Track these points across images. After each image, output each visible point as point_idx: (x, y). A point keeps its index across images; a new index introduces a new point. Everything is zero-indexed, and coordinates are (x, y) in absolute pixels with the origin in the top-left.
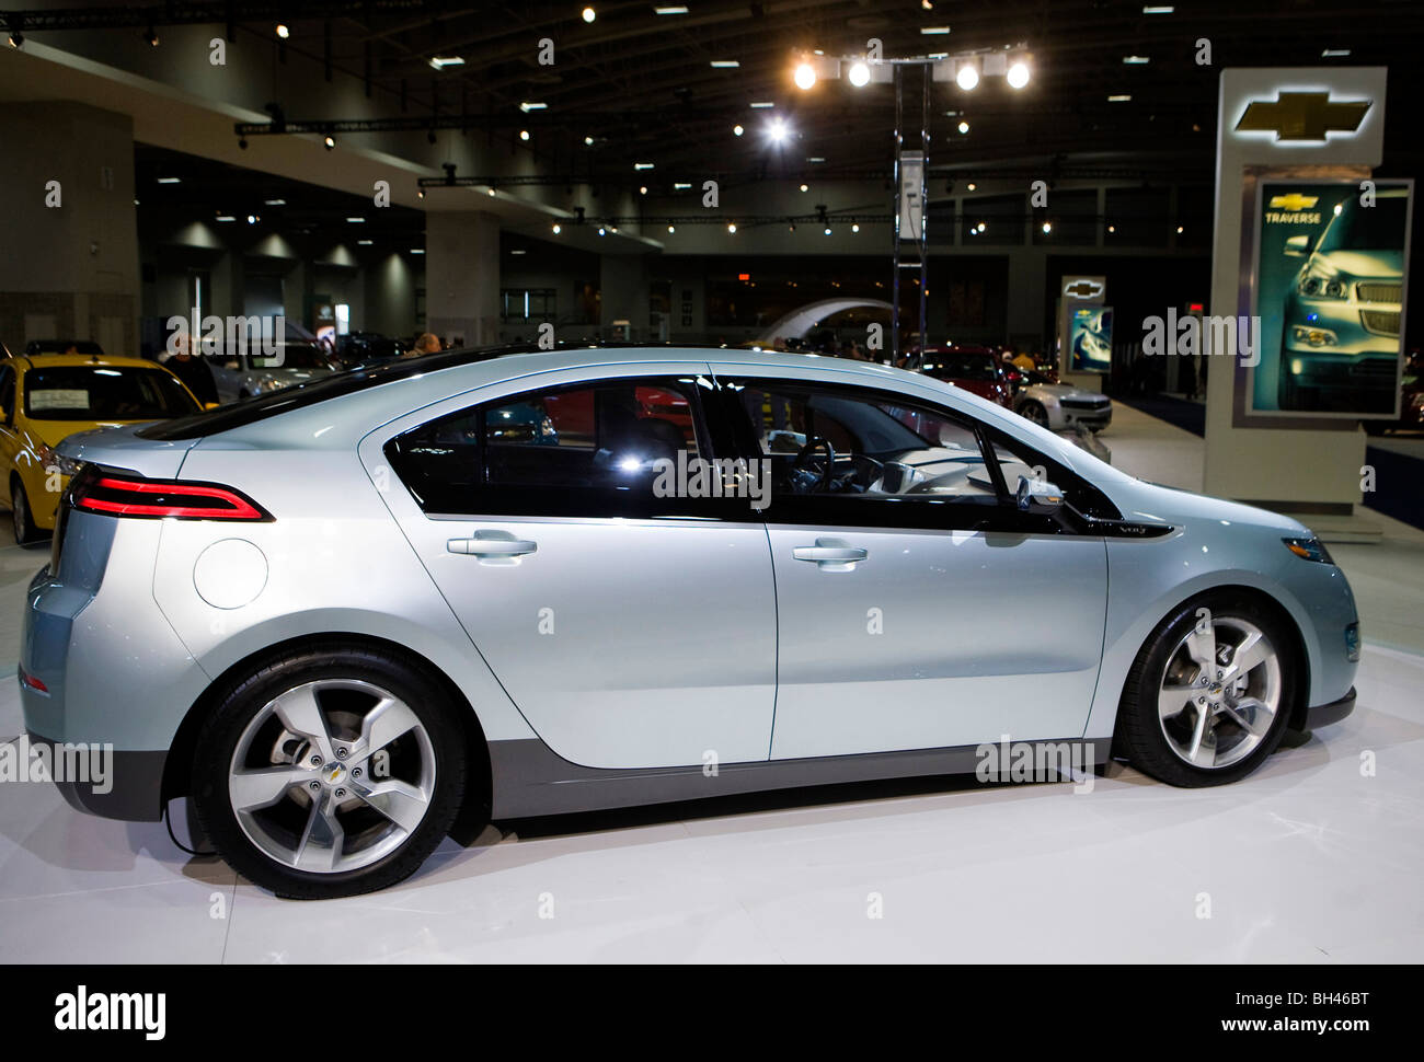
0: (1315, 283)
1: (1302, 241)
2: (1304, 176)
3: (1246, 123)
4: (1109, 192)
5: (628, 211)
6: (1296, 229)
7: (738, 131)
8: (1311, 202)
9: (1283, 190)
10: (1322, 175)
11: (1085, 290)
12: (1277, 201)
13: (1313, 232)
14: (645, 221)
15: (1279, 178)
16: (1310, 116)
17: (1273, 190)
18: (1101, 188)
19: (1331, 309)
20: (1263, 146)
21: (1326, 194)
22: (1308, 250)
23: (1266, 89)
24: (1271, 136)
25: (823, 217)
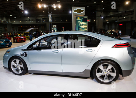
0: (81, 25)
1: (79, 21)
2: (79, 16)
3: (74, 11)
4: (55, 18)
5: (9, 20)
6: (79, 20)
7: (22, 12)
8: (80, 18)
9: (78, 17)
10: (81, 16)
11: (55, 26)
12: (77, 18)
13: (80, 21)
14: (11, 21)
15: (77, 16)
16: (79, 11)
17: (77, 17)
18: (54, 17)
19: (82, 27)
20: (76, 13)
21: (81, 17)
22: (80, 22)
23: (76, 9)
24: (77, 12)
25: (30, 20)
